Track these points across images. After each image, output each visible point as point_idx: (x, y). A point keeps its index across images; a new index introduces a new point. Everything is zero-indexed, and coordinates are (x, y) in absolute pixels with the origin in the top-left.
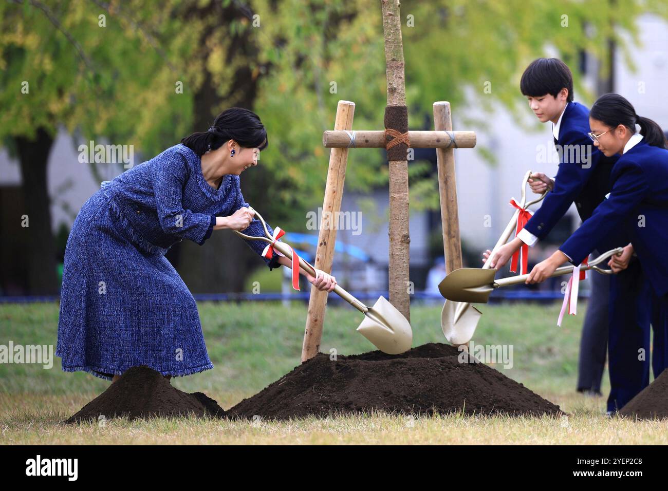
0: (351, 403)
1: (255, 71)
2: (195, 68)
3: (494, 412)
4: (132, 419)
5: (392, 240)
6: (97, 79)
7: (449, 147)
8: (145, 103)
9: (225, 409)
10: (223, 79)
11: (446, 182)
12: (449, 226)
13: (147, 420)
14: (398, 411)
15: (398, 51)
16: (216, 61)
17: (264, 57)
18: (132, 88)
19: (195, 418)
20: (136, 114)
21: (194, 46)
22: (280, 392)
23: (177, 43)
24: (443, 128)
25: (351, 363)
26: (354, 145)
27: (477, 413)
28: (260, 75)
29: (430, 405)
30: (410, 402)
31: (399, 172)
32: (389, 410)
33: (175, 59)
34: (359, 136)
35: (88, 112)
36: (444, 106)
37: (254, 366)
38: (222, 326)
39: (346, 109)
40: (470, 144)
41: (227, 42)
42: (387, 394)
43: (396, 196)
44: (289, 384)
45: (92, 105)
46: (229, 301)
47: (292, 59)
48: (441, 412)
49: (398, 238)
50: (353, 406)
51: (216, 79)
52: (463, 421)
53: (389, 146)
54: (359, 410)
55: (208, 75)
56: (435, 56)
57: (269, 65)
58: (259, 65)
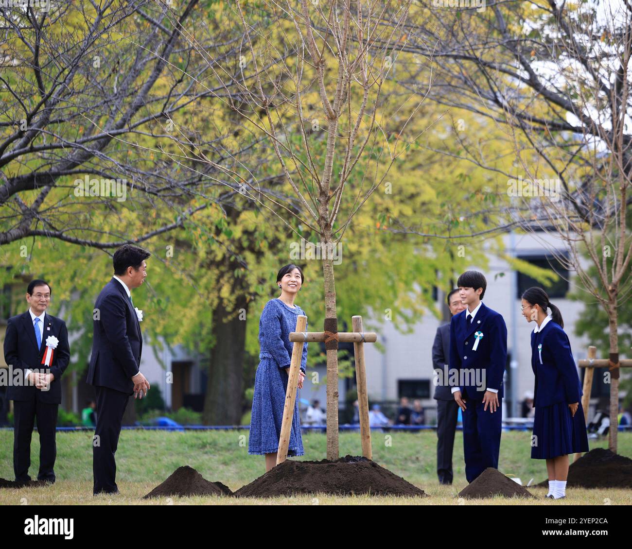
0: (305, 488)
1: (248, 297)
2: (213, 296)
3: (387, 494)
4: (180, 496)
5: (328, 395)
6: (159, 302)
7: (361, 341)
8: (184, 316)
9: (233, 492)
10: (229, 301)
11: (359, 362)
12: (361, 387)
13: (189, 497)
14: (332, 493)
15: (332, 287)
16: (225, 292)
17: (252, 290)
18: (177, 307)
19: (216, 497)
20: (180, 322)
21: (213, 282)
22: (264, 482)
23: (204, 281)
24: (357, 331)
25: (305, 465)
26: (307, 341)
27: (377, 494)
28: (251, 300)
29: (350, 490)
30: (339, 488)
31: (333, 355)
32: (327, 492)
33: (202, 291)
34: (309, 335)
35: (152, 320)
36: (358, 318)
37: (248, 467)
38: (230, 444)
39: (302, 320)
40: (373, 340)
41: (232, 281)
42: (325, 483)
43: (330, 370)
44: (269, 477)
45: (155, 317)
46: (233, 429)
47: (269, 290)
48: (356, 494)
49: (332, 394)
50: (306, 490)
51: (225, 301)
52: (369, 499)
53: (327, 341)
54: (310, 492)
55: (221, 299)
56: (351, 289)
57: (256, 294)
58: (250, 294)
